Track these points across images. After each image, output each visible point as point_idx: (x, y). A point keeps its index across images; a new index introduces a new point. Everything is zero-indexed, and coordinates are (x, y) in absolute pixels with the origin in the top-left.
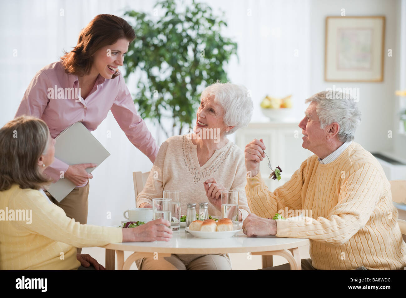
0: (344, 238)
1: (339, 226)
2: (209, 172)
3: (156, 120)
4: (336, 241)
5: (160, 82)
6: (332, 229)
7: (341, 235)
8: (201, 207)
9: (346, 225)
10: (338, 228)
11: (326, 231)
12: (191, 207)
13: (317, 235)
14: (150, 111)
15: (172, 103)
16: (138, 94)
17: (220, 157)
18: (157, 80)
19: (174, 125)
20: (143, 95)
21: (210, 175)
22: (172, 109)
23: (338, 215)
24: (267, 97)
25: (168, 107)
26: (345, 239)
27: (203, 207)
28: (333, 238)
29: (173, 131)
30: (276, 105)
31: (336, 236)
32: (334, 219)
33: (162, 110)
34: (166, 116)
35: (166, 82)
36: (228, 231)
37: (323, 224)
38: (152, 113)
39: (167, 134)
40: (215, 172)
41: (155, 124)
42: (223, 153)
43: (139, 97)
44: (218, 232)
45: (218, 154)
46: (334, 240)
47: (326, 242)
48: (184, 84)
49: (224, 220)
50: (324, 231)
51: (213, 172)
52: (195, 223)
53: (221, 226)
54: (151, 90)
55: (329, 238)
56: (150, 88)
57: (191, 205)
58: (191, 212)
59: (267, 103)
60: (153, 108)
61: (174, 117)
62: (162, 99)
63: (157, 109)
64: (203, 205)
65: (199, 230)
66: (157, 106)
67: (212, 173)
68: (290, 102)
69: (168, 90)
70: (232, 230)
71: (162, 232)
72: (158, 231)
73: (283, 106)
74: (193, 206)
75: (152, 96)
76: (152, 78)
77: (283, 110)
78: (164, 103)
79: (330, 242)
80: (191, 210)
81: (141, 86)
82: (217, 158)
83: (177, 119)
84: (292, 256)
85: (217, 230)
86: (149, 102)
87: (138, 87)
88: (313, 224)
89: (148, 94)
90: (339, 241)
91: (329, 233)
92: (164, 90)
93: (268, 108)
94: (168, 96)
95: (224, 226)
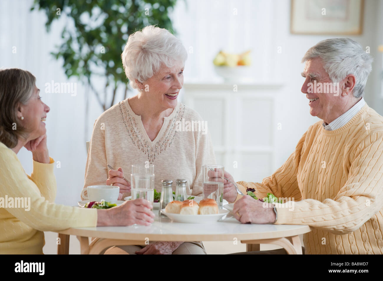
0: (355, 225)
1: (350, 211)
2: (164, 146)
3: (85, 79)
4: (346, 228)
5: (91, 32)
6: (343, 213)
7: (352, 221)
8: (178, 185)
9: (358, 209)
10: (349, 212)
11: (335, 215)
12: (166, 185)
13: (325, 221)
14: (77, 66)
15: (104, 58)
16: (62, 46)
17: (172, 126)
18: (87, 29)
19: (107, 85)
20: (69, 47)
21: (166, 150)
22: (105, 65)
23: (351, 197)
24: (221, 52)
25: (100, 62)
26: (357, 225)
27: (181, 185)
28: (343, 225)
29: (105, 92)
30: (232, 62)
31: (347, 223)
32: (345, 201)
33: (92, 67)
34: (97, 74)
35: (98, 31)
36: (212, 214)
37: (332, 208)
38: (80, 69)
39: (97, 94)
40: (171, 145)
41: (83, 83)
42: (174, 119)
43: (65, 49)
44: (200, 215)
45: (169, 122)
46: (344, 227)
47: (334, 229)
48: (120, 34)
49: (208, 201)
50: (333, 216)
51: (168, 145)
52: (173, 204)
53: (205, 208)
54: (79, 42)
55: (339, 225)
56: (78, 39)
57: (167, 182)
58: (167, 191)
59: (220, 60)
60: (81, 64)
61: (107, 74)
62: (92, 53)
63: (86, 66)
64: (181, 182)
65: (179, 212)
66: (86, 62)
67: (168, 147)
68: (249, 59)
69: (100, 41)
70: (217, 213)
71: (142, 214)
72: (137, 212)
73: (240, 63)
74: (169, 184)
75: (81, 49)
76: (80, 26)
77: (241, 69)
78: (95, 58)
79: (340, 228)
80: (167, 189)
81: (67, 36)
82: (168, 127)
83: (111, 77)
84: (291, 244)
85: (199, 213)
86: (76, 57)
87: (63, 37)
88: (320, 208)
89: (75, 46)
90: (349, 228)
91: (338, 218)
92: (96, 41)
93: (223, 65)
94: (100, 49)
95: (208, 208)
